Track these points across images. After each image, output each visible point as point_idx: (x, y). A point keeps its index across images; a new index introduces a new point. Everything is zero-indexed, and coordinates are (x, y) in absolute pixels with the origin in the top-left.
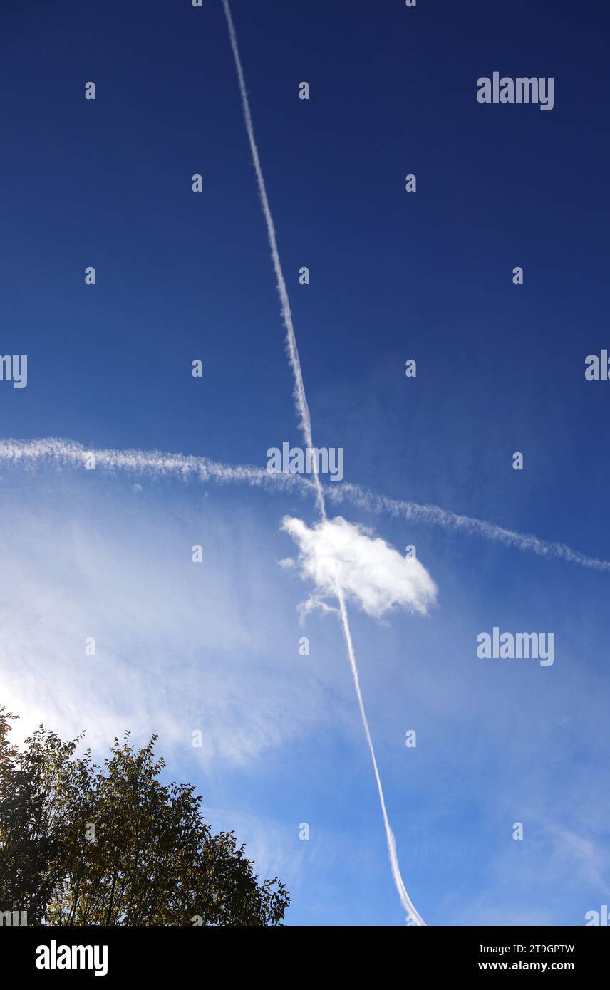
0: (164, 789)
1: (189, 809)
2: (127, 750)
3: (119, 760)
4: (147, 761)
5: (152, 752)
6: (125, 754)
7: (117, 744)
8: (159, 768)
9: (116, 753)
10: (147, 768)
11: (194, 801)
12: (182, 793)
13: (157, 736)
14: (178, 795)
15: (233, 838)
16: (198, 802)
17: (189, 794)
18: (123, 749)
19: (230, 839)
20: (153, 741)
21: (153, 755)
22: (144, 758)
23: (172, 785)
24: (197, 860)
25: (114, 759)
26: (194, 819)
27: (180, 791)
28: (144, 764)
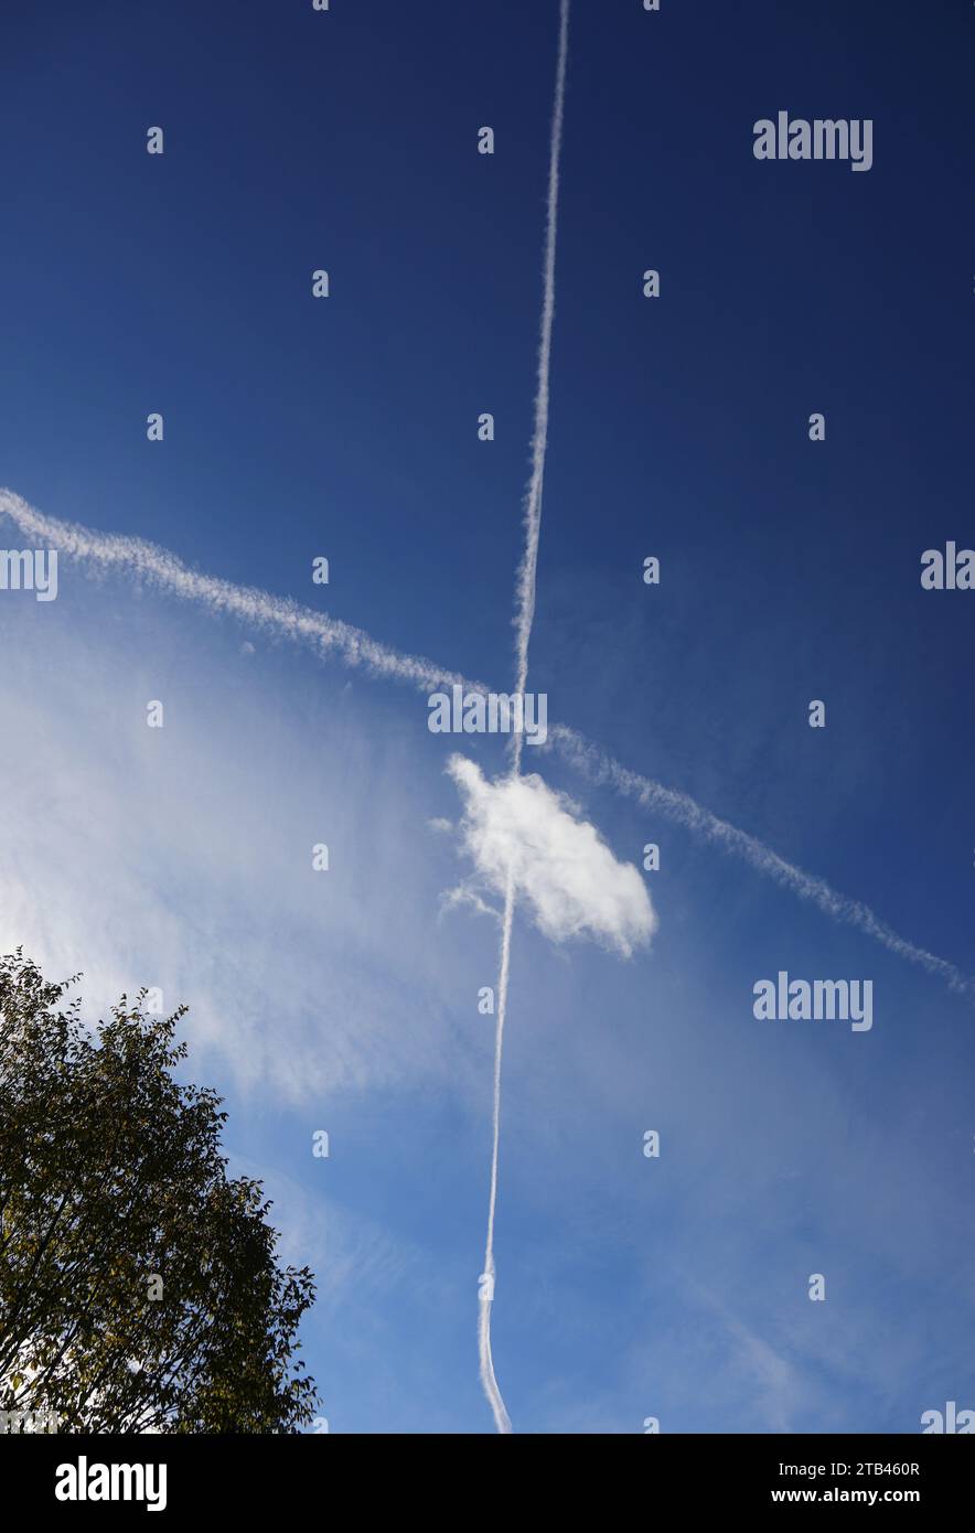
0: (175, 1089)
1: (204, 1127)
2: (135, 1016)
3: (120, 1027)
4: (162, 1042)
5: (173, 1030)
6: (131, 1022)
7: (123, 1004)
8: (177, 1056)
9: (119, 1017)
10: (159, 1051)
11: (215, 1118)
12: (201, 1101)
13: (186, 1009)
14: (194, 1102)
15: (259, 1192)
16: (220, 1121)
17: (212, 1106)
18: (130, 1013)
19: (253, 1191)
20: (179, 1015)
21: (173, 1035)
22: (158, 1036)
23: (190, 1087)
24: (196, 1205)
25: (113, 1025)
26: (208, 1143)
27: (198, 1098)
28: (155, 1045)
